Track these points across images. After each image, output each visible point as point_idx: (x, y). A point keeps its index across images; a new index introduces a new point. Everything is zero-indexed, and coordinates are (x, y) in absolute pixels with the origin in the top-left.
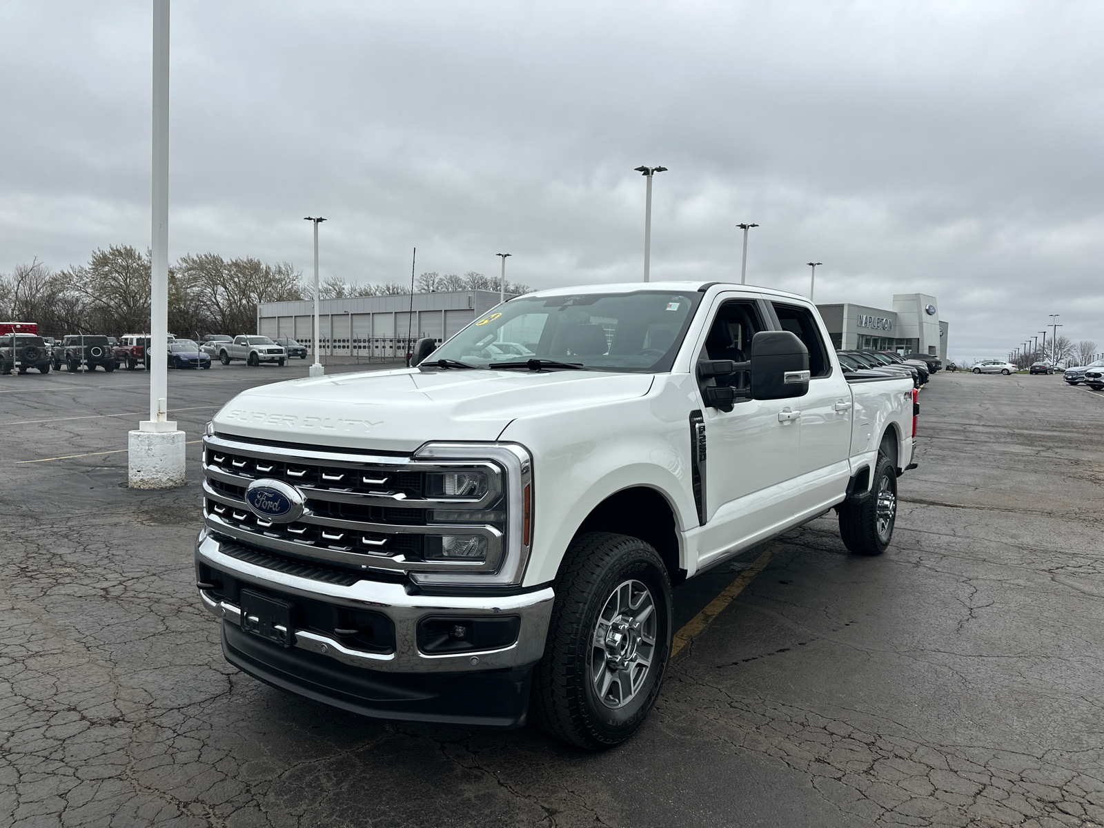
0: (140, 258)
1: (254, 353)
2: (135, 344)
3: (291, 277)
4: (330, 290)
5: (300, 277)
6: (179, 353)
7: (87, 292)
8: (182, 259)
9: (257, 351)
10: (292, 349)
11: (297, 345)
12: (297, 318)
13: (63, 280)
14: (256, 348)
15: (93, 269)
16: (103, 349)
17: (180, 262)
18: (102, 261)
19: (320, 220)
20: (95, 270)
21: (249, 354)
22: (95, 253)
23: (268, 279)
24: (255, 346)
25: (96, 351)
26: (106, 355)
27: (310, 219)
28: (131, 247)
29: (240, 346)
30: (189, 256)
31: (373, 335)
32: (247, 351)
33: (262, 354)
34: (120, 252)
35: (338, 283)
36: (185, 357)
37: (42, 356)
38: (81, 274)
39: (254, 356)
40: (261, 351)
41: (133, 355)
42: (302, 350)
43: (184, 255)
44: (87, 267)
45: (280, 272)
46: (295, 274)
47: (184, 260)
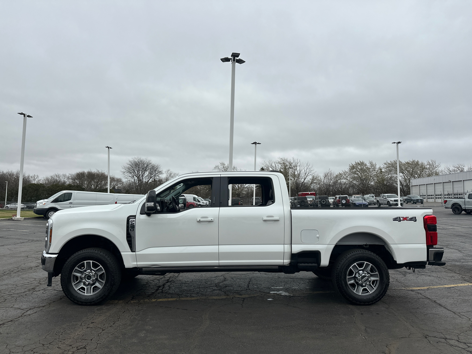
0: (366, 165)
1: (388, 201)
2: (338, 199)
3: (435, 166)
4: (456, 170)
5: (439, 166)
6: (355, 202)
7: (348, 180)
8: (384, 163)
9: (389, 201)
10: (416, 199)
11: (419, 198)
12: (427, 185)
13: (340, 176)
14: (389, 199)
15: (349, 171)
16: (326, 201)
17: (384, 165)
18: (353, 167)
19: (399, 143)
20: (350, 171)
21: (387, 202)
22: (350, 165)
23: (423, 168)
24: (389, 198)
25: (324, 202)
26: (327, 203)
27: (394, 143)
28: (363, 161)
29: (383, 198)
30: (387, 162)
31: (464, 191)
32: (386, 201)
33: (392, 202)
34: (358, 163)
35: (461, 166)
36: (357, 203)
37: (306, 204)
38: (345, 173)
39: (388, 203)
40: (391, 201)
41: (337, 203)
42: (421, 200)
43: (385, 162)
44: (347, 170)
45: (430, 165)
46: (437, 164)
47: (385, 164)
